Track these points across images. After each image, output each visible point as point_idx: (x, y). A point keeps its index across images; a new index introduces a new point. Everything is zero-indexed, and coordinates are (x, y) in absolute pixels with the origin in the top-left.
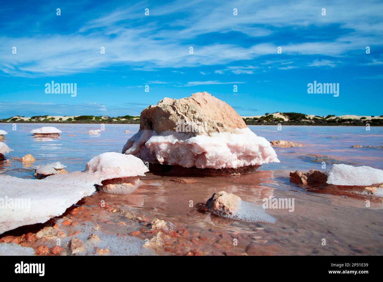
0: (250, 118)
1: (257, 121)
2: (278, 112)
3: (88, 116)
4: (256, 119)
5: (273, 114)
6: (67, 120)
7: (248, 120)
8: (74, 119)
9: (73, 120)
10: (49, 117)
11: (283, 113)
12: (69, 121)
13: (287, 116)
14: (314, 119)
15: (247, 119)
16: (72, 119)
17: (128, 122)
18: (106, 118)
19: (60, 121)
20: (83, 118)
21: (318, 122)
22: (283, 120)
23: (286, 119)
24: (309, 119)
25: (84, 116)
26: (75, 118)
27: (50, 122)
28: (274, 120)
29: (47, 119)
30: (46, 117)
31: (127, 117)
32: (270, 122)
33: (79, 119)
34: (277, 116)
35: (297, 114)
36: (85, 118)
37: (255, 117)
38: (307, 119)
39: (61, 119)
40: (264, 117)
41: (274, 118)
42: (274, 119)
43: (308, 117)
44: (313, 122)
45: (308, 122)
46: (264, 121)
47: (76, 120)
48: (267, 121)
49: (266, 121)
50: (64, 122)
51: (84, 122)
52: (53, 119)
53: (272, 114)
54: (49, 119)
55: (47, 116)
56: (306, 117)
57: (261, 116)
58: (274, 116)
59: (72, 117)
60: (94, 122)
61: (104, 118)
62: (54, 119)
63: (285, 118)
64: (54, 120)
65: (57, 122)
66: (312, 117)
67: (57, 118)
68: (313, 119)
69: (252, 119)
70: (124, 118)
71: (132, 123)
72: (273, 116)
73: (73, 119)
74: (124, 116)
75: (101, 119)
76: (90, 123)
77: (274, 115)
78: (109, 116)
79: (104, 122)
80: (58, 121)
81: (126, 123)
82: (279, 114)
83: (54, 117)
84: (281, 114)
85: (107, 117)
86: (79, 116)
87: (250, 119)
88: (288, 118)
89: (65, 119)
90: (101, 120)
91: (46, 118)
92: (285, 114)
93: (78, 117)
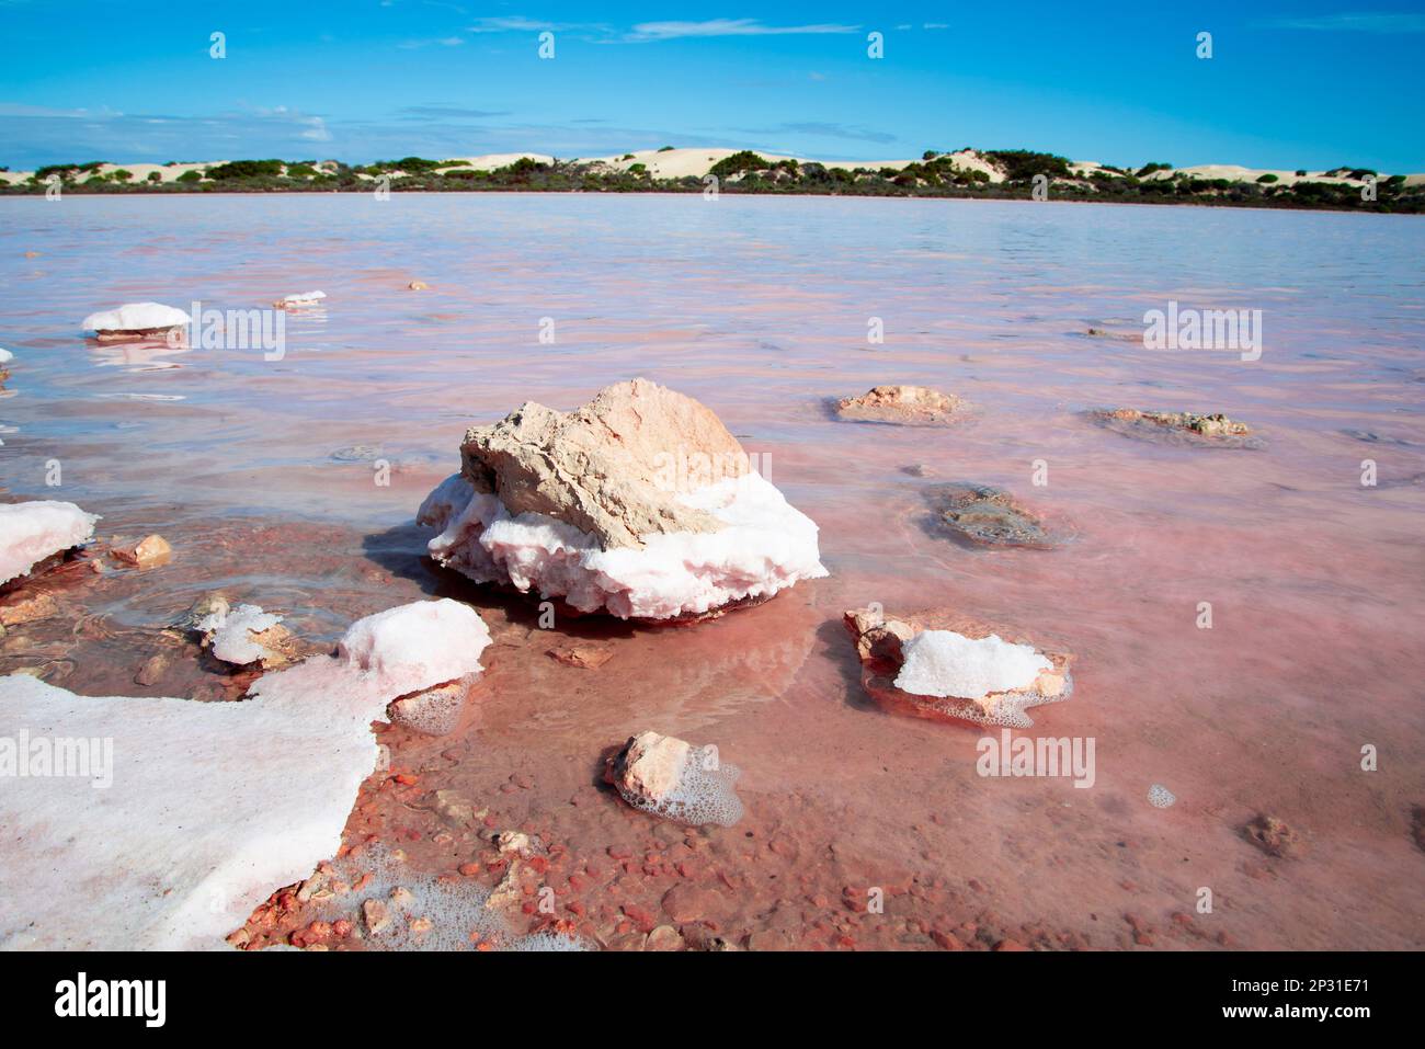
0: (867, 169)
1: (892, 179)
2: (968, 149)
3: (260, 163)
4: (887, 173)
5: (952, 157)
6: (178, 179)
7: (860, 176)
8: (206, 177)
9: (203, 180)
10: (105, 170)
11: (987, 153)
12: (189, 183)
13: (1002, 165)
14: (1097, 177)
15: (857, 172)
16: (200, 176)
17: (417, 186)
18: (330, 168)
19: (151, 183)
20: (242, 170)
21: (1110, 188)
22: (984, 177)
23: (997, 177)
24: (1080, 175)
25: (244, 163)
26: (211, 173)
27: (116, 190)
28: (955, 177)
29: (100, 179)
30: (94, 167)
31: (410, 164)
32: (940, 186)
33: (228, 176)
34: (964, 162)
35: (1039, 155)
36: (251, 170)
37: (887, 165)
38: (1070, 176)
39: (155, 176)
40: (918, 165)
41: (954, 169)
42: (956, 173)
43: (1074, 171)
44: (1092, 187)
45: (1072, 188)
46: (919, 181)
47: (217, 178)
48: (929, 182)
49: (925, 183)
50: (169, 189)
51: (247, 188)
52: (122, 175)
53: (949, 154)
54: (110, 176)
55: (100, 164)
56: (1069, 169)
57: (906, 164)
58: (954, 162)
59: (200, 168)
60: (285, 187)
61: (323, 168)
62: (130, 175)
63: (995, 170)
64: (129, 181)
65: (141, 189)
66: (1089, 168)
67: (140, 174)
68: (1091, 177)
69: (874, 172)
70: (399, 170)
71: (433, 190)
72: (950, 161)
73: (203, 174)
74: (398, 158)
75: (312, 172)
76: (269, 190)
77: (955, 159)
78: (342, 162)
79: (322, 184)
80: (144, 183)
81: (409, 190)
82: (973, 154)
83: (127, 168)
84: (979, 155)
85: (335, 165)
86: (227, 162)
87: (869, 173)
88: (1004, 172)
89: (170, 175)
90: (311, 177)
91: (97, 171)
92: (995, 157)
93: (223, 168)
